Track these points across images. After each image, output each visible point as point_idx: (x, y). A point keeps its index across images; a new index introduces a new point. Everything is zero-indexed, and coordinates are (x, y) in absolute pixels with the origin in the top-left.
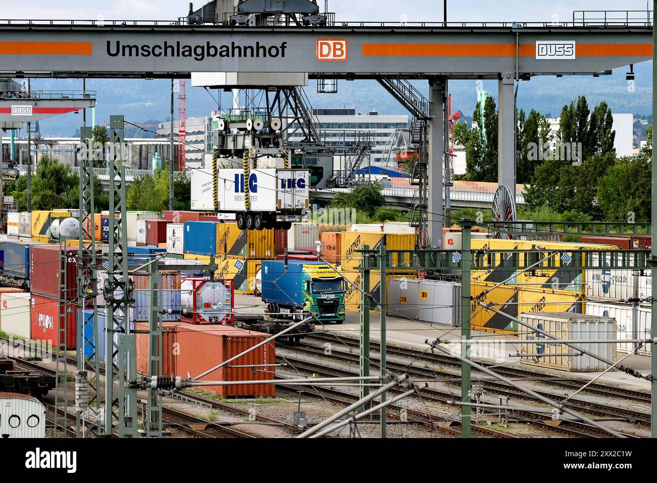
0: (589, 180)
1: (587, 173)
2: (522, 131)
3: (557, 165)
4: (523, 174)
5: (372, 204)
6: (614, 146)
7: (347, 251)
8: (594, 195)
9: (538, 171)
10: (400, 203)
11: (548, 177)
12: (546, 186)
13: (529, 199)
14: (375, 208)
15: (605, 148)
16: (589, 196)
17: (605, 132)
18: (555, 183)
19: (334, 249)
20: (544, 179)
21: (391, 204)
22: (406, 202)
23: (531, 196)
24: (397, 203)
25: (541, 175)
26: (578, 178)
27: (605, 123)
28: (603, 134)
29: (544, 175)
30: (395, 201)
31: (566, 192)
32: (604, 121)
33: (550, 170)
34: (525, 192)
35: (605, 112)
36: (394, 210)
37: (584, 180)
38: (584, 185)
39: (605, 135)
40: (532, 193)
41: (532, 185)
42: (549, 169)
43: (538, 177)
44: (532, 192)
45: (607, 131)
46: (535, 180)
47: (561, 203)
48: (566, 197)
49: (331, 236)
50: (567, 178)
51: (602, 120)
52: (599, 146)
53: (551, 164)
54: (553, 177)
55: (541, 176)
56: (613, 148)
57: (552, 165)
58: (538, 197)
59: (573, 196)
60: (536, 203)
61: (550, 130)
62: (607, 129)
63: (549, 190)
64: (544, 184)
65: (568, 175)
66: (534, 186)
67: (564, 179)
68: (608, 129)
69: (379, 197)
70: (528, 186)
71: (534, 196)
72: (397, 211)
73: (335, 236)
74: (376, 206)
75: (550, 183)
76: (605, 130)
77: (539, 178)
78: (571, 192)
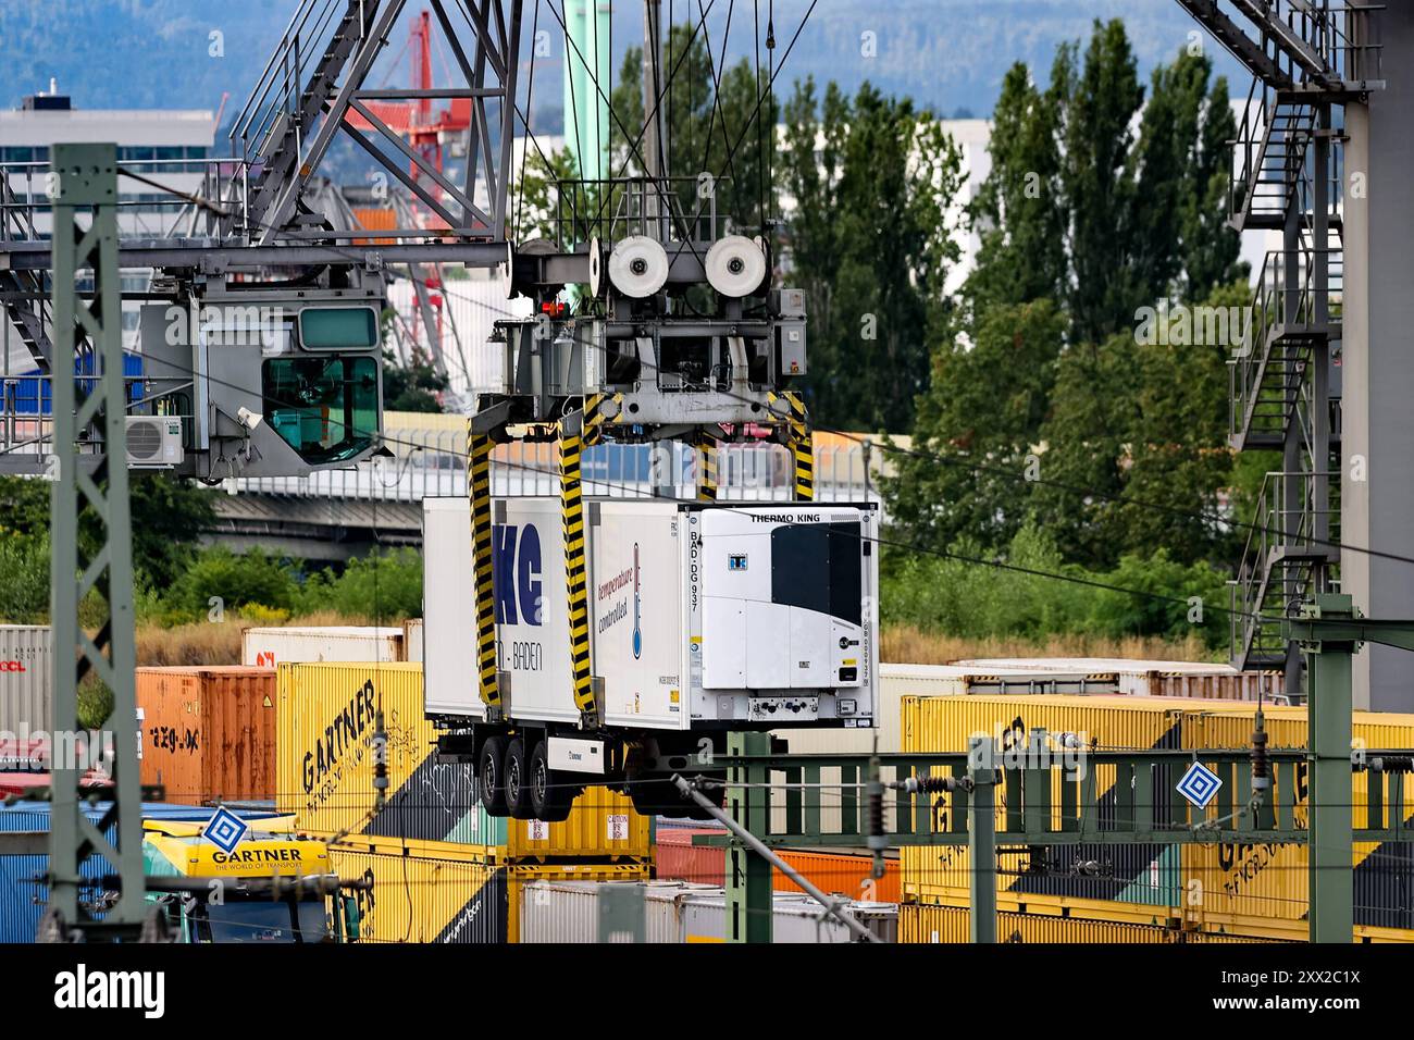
0: (1192, 412)
1: (1184, 380)
2: (833, 184)
3: (1036, 344)
4: (843, 387)
5: (156, 532)
6: (1243, 250)
7: (309, 756)
8: (1221, 483)
9: (948, 373)
10: (281, 524)
11: (996, 399)
12: (989, 441)
13: (909, 501)
14: (172, 547)
15: (1202, 263)
16: (1192, 486)
17: (1201, 190)
18: (1031, 426)
19: (192, 744)
20: (976, 407)
21: (242, 530)
22: (313, 520)
23: (917, 489)
24: (271, 523)
25: (961, 391)
26: (1142, 401)
27: (1200, 146)
28: (1193, 197)
29: (977, 389)
30: (261, 516)
31: (1085, 470)
32: (1195, 134)
33: (1006, 368)
34: (890, 470)
35: (1201, 94)
36: (269, 560)
37: (1169, 413)
38: (1169, 435)
39: (1200, 201)
40: (920, 476)
41: (923, 438)
42: (997, 363)
43: (948, 401)
44: (921, 467)
45: (1212, 181)
46: (935, 411)
47: (1062, 521)
48: (1087, 494)
49: (174, 686)
50: (1092, 405)
51: (1190, 131)
52: (1183, 251)
53: (1007, 339)
54: (1018, 398)
55: (963, 397)
56: (1240, 260)
57: (1013, 345)
58: (952, 494)
59: (1120, 485)
60: (943, 521)
61: (962, 180)
62: (1209, 171)
63: (998, 460)
64: (976, 434)
65: (1095, 389)
66: (932, 441)
67: (1075, 406)
68: (1213, 171)
69: (186, 499)
70: (904, 442)
71: (933, 489)
72: (285, 562)
73: (197, 684)
74: (172, 538)
75: (1006, 429)
76: (1202, 176)
77: (956, 402)
78: (1110, 465)
